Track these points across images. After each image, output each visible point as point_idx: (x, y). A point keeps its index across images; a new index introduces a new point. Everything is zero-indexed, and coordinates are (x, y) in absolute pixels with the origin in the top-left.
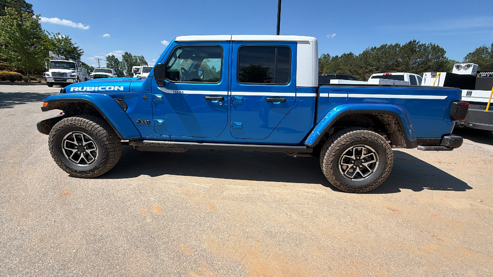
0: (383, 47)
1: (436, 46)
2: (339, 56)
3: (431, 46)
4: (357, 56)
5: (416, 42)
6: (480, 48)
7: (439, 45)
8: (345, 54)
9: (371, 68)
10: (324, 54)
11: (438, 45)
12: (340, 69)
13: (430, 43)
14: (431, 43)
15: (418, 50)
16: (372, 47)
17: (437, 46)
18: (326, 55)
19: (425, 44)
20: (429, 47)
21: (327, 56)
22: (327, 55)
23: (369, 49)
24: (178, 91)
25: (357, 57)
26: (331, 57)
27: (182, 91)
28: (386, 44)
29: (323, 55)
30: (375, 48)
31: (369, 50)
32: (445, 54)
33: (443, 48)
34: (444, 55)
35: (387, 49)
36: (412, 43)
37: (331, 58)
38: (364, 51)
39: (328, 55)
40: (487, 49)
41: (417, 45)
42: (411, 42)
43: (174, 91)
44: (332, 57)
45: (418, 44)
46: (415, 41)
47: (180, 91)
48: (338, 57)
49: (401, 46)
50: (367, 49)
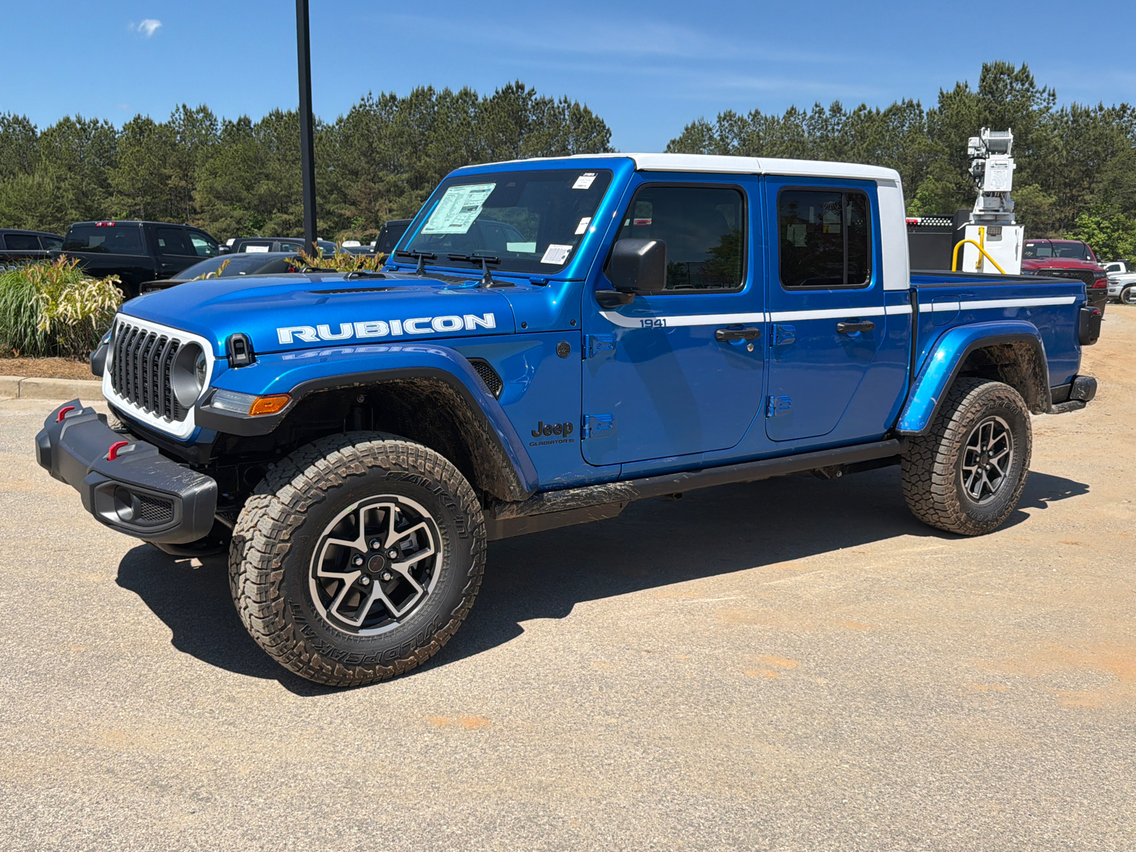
0: (421, 96)
1: (582, 110)
2: (256, 120)
3: (569, 106)
4: (331, 125)
5: (526, 91)
6: (694, 126)
7: (589, 108)
8: (278, 116)
9: (391, 178)
10: (184, 107)
11: (585, 107)
12: (267, 177)
13: (563, 99)
14: (566, 99)
15: (533, 120)
16: (383, 95)
17: (586, 110)
18: (194, 110)
19: (551, 101)
20: (563, 110)
21: (201, 115)
22: (198, 112)
23: (371, 102)
24: (654, 320)
25: (330, 130)
26: (220, 120)
27: (662, 318)
28: (430, 89)
29: (181, 110)
30: (393, 98)
31: (370, 106)
32: (610, 139)
33: (600, 118)
34: (608, 142)
35: (436, 108)
36: (513, 92)
37: (220, 126)
38: (354, 108)
39: (203, 110)
40: (711, 130)
41: (530, 103)
42: (509, 87)
43: (642, 321)
44: (225, 121)
45: (533, 98)
46: (522, 88)
47: (658, 318)
48: (250, 122)
49: (480, 100)
50: (363, 100)
